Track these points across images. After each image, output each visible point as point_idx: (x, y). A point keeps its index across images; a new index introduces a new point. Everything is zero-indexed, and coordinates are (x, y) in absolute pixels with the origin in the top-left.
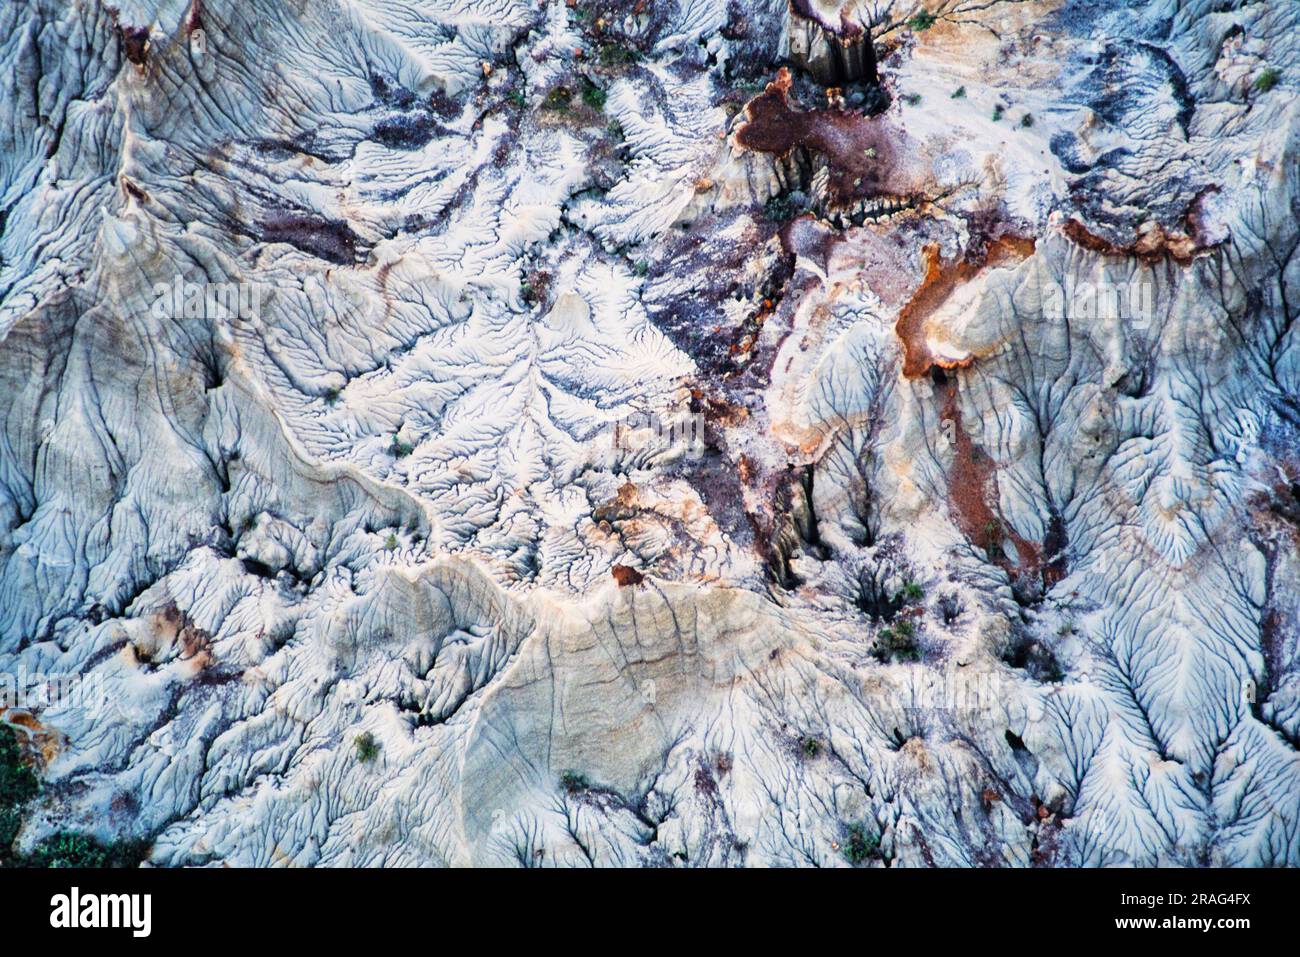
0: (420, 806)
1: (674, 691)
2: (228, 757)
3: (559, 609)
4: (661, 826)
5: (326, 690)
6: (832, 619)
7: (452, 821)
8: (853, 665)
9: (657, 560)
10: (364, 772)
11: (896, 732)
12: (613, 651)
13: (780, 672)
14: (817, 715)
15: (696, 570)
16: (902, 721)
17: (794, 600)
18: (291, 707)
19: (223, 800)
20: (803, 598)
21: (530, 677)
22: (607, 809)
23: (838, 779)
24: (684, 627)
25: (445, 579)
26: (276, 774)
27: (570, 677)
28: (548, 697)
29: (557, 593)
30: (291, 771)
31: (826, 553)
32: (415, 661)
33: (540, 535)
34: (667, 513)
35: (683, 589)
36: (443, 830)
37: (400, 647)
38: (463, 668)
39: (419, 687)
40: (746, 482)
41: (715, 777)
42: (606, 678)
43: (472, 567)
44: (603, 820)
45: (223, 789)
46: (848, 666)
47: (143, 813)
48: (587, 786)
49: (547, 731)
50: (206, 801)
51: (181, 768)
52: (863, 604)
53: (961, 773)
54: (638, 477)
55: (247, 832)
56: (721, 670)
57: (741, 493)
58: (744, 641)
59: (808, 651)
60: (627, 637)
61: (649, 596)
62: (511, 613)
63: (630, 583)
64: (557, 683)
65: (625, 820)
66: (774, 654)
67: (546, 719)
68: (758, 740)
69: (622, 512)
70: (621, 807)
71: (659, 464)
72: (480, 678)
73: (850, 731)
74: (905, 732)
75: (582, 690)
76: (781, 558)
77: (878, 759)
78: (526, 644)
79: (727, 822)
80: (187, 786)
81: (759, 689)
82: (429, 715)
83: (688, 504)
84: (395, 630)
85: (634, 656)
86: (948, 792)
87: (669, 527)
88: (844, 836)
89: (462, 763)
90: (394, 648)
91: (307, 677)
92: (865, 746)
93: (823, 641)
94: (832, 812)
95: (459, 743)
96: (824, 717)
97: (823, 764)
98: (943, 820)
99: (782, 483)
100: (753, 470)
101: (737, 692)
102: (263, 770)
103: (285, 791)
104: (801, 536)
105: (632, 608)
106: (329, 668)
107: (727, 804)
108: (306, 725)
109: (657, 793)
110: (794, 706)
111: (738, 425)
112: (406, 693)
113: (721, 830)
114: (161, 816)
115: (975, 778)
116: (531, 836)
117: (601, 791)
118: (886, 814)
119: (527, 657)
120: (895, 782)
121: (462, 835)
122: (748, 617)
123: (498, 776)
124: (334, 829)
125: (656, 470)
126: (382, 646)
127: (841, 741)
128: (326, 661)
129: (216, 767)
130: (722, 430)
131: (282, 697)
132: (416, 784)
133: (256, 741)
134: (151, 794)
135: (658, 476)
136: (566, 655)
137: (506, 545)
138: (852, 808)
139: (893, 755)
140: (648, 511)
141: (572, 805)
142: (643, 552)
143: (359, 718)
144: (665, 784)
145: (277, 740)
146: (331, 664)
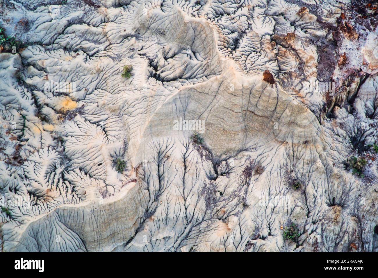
0: (133, 109)
1: (258, 131)
2: (74, 35)
3: (234, 74)
4: (220, 176)
5: (126, 37)
6: (337, 140)
7: (142, 124)
8: (334, 164)
9: (285, 73)
10: (120, 80)
11: (334, 199)
12: (245, 101)
13: (304, 150)
14: (307, 175)
15: (297, 89)
16: (339, 196)
17: (328, 124)
18: (109, 33)
19: (62, 50)
20: (332, 125)
21: (206, 91)
22: (204, 157)
23: (300, 204)
24: (278, 110)
25: (199, 29)
26: (88, 54)
27: (222, 101)
28: (208, 103)
29: (237, 66)
30: (94, 58)
31: (352, 111)
32: (167, 51)
33: (247, 31)
34: (301, 56)
35: (287, 96)
36: (136, 125)
37: (165, 41)
38: (183, 67)
39: (162, 62)
40: (339, 65)
41: (253, 173)
42: (235, 110)
43: (212, 32)
44: (200, 160)
45: (64, 46)
46: (332, 163)
47: (29, 33)
48: (201, 144)
49: (199, 114)
50: (55, 45)
51: (54, 26)
52: (354, 140)
53: (348, 231)
54: (300, 33)
55: (63, 70)
56: (281, 135)
57: (334, 68)
58: (298, 130)
59: (320, 148)
60: (254, 100)
61: (272, 91)
62: (215, 61)
63: (268, 82)
64: (215, 100)
65: (208, 165)
66: (306, 142)
67: (202, 110)
68: (278, 170)
69: (284, 43)
70: (210, 159)
71: (310, 34)
72: (188, 75)
73: (316, 188)
74: (337, 201)
75: (223, 109)
76: (333, 104)
77: (320, 205)
78: (213, 78)
79: (246, 192)
80: (52, 35)
81: (291, 151)
82: (159, 75)
83: (311, 58)
84: (167, 34)
85: (252, 109)
86: (338, 234)
87: (298, 62)
88: (288, 226)
89: (159, 107)
90: (162, 40)
91: (122, 26)
92: (318, 197)
93: (328, 148)
94: (289, 214)
95: (163, 98)
96: (310, 177)
97: (297, 194)
98: (330, 243)
99: (353, 74)
100: (345, 61)
101: (282, 148)
102: (84, 50)
103: (87, 65)
104: (347, 98)
105: (263, 91)
106: (133, 29)
107: (251, 186)
108: (110, 44)
109: (226, 163)
110: (300, 166)
111: (351, 40)
112: (156, 60)
113: (242, 194)
114: (35, 39)
115: (353, 236)
116: (168, 148)
117: (206, 148)
118: (310, 227)
119: (210, 84)
120: (321, 218)
121: (142, 133)
122: (305, 122)
123: (170, 119)
124: (96, 92)
125: (308, 35)
126: (158, 36)
127: (310, 190)
128: (133, 26)
129: (67, 35)
130: (343, 38)
131: (109, 27)
132: (137, 100)
133: (88, 37)
134: (37, 27)
135: (307, 38)
136: (225, 92)
137: (231, 28)
138: (297, 217)
139: (327, 207)
140: (294, 50)
141: (191, 147)
142: (282, 66)
143: (132, 57)
144: (232, 162)
145: (95, 42)
146: (135, 28)
